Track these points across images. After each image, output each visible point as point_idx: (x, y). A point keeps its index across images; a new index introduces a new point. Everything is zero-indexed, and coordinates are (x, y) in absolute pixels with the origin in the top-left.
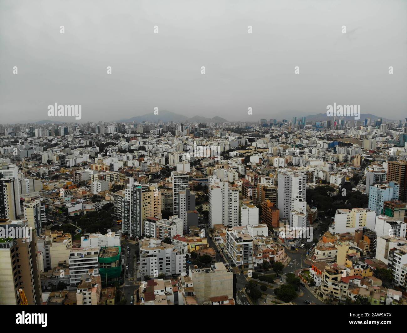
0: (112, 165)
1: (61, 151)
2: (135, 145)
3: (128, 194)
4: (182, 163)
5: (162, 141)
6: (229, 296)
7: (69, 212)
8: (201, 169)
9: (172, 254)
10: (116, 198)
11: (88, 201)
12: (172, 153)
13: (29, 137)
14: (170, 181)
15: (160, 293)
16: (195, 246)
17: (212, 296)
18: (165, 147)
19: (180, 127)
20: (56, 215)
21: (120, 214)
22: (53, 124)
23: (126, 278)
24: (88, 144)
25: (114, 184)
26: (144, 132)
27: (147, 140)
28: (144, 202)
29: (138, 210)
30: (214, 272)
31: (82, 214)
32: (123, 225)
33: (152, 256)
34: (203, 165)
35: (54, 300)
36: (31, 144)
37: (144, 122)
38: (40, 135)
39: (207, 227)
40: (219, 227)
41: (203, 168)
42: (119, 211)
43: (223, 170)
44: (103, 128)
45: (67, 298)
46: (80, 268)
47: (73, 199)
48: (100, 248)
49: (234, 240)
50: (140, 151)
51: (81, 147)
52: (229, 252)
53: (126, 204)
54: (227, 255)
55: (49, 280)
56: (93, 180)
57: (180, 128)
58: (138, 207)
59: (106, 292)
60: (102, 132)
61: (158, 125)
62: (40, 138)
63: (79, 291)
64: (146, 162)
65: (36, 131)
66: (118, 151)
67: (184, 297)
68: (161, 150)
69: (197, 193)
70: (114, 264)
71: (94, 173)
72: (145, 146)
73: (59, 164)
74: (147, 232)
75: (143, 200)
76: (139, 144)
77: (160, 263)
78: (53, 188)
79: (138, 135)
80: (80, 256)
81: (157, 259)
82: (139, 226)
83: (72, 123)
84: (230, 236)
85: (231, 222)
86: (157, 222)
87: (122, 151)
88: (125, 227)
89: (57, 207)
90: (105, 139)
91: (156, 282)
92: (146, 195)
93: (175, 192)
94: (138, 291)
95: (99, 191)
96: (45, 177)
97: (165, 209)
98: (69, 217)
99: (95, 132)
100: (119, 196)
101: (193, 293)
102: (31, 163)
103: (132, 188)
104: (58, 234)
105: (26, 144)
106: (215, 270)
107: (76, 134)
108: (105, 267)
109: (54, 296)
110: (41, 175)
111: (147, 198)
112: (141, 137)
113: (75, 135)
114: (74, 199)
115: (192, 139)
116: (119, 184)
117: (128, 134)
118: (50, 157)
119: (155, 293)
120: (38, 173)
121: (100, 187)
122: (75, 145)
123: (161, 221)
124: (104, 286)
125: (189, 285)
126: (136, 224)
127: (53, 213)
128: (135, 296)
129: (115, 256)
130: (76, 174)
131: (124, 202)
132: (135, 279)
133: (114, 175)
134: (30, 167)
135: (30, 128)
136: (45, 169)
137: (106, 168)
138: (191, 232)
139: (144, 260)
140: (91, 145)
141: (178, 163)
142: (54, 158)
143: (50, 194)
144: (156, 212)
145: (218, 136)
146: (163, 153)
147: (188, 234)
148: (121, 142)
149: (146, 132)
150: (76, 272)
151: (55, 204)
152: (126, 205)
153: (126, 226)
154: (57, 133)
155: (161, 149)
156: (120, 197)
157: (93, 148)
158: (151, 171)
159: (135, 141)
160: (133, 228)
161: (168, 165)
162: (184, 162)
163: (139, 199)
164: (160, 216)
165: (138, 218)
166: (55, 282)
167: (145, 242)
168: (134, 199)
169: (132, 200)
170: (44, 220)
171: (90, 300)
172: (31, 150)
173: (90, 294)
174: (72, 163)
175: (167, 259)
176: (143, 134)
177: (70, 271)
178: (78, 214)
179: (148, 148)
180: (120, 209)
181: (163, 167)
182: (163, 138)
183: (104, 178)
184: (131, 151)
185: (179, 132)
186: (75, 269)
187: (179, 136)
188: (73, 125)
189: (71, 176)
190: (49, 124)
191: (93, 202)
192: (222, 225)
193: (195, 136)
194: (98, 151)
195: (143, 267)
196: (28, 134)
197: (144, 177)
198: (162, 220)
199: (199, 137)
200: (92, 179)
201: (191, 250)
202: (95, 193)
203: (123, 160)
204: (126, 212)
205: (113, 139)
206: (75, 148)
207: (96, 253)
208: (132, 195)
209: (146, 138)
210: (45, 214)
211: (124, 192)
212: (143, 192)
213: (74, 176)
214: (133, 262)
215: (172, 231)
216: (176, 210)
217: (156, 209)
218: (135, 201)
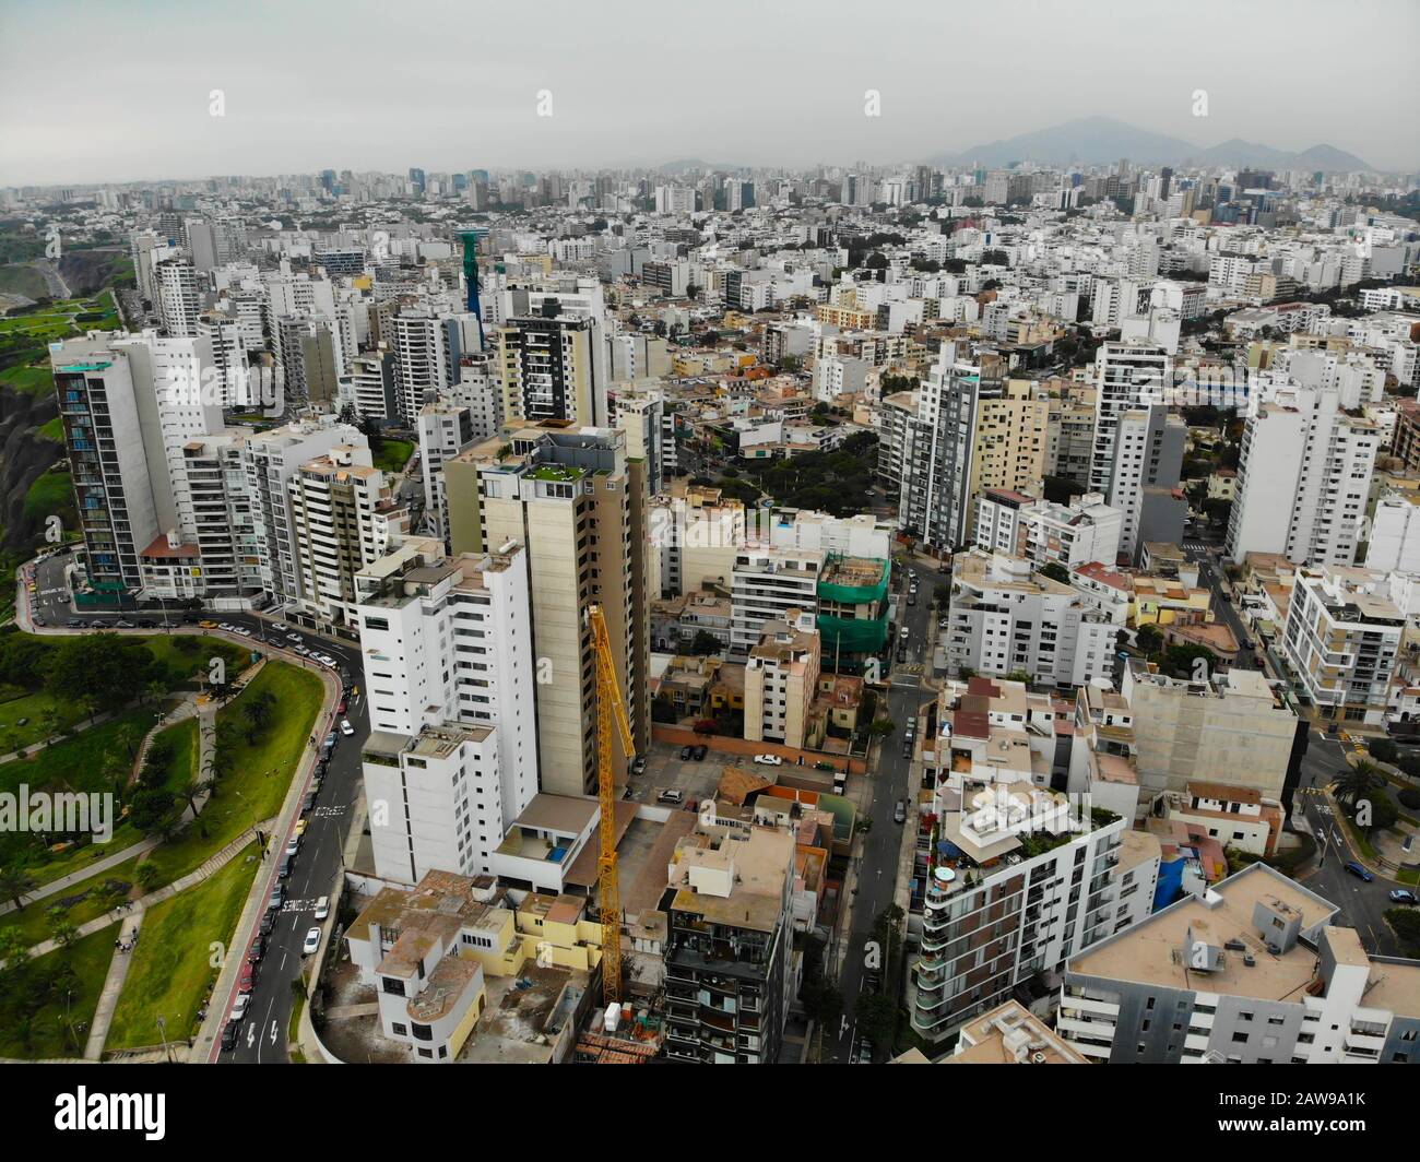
0: (884, 310)
1: (728, 259)
2: (970, 244)
3: (929, 400)
4: (1146, 316)
5: (1076, 232)
6: (1264, 793)
7: (741, 445)
8: (1225, 346)
9: (1068, 617)
10: (890, 415)
11: (799, 418)
12: (1110, 280)
13: (637, 213)
14: (1089, 379)
15: (1008, 723)
16: (1159, 608)
17: (1200, 776)
18: (1085, 257)
19: (1159, 180)
20: (704, 451)
21: (897, 470)
22: (709, 173)
23: (899, 661)
24: (814, 238)
25: (886, 373)
26: (1010, 202)
27: (1019, 228)
28: (984, 433)
29: (961, 458)
30: (1222, 697)
31: (778, 455)
32: (903, 503)
33: (992, 608)
34: (1236, 332)
35: (681, 678)
36: (641, 232)
37: (1013, 165)
38: (671, 207)
39: (1218, 557)
40: (1268, 563)
41: (1233, 346)
42: (894, 460)
43: (1321, 354)
44: (867, 184)
45: (719, 679)
46: (761, 604)
47: (755, 408)
48: (825, 556)
49: (1322, 610)
50: (986, 267)
51: (790, 247)
52: (1294, 654)
53: (919, 434)
54: (1284, 662)
55: (671, 624)
56: (821, 356)
57: (1155, 185)
58: (961, 448)
59: (832, 684)
60: (863, 200)
61: (1069, 175)
62: (669, 216)
63: (752, 663)
64: (1005, 307)
65: (658, 193)
66: (911, 265)
67: (1092, 754)
68: (1066, 266)
69: (1194, 435)
70: (866, 608)
71: (825, 332)
72: (1007, 249)
73: (719, 301)
74: (982, 536)
75: (981, 428)
76: (988, 241)
77: (1018, 636)
78: (699, 371)
79: (985, 211)
80: (766, 569)
81: (1009, 623)
82: (955, 513)
83: (767, 170)
84: (1311, 594)
85: (1323, 551)
86: (1022, 505)
87: (923, 264)
88: (910, 510)
89: (707, 428)
90: (871, 224)
91: (998, 688)
92: (994, 411)
93: (1103, 414)
94: (933, 708)
95: (836, 392)
96: (678, 338)
97: (1059, 474)
98: (742, 462)
99: (838, 200)
100: (898, 409)
101: (1126, 747)
102: (641, 293)
103: (947, 379)
104: (705, 495)
105: (630, 232)
106: (1226, 690)
107: (779, 208)
108: (835, 613)
109: (683, 669)
110: (668, 329)
111: (996, 422)
112: (996, 217)
113: (774, 210)
114: (757, 408)
115: (1200, 231)
116: (902, 373)
117: (951, 205)
118: (695, 276)
119: (992, 720)
120: (661, 322)
121: (841, 379)
122: (773, 242)
123: (1037, 507)
124: (826, 668)
125: (1118, 721)
126: (949, 506)
127: (696, 445)
128: (923, 721)
129: (869, 586)
130: (770, 331)
131: (913, 426)
132: (928, 671)
133: (888, 342)
134: (637, 303)
135: (642, 185)
136: (679, 311)
137: (866, 320)
138: (1148, 560)
139: (964, 618)
140: (824, 241)
141: (1128, 317)
142: (707, 281)
143: (692, 389)
144: (1021, 472)
145: (1317, 222)
146: (1072, 278)
147: (1137, 565)
148: (922, 235)
149: (1020, 196)
150: (750, 614)
151: (704, 417)
152: (919, 439)
153: (914, 506)
154: (720, 202)
155: (1069, 262)
156: (902, 414)
157: (829, 250)
158: (1021, 340)
159: (972, 230)
160: (935, 517)
161: (1087, 323)
162: (1156, 313)
163: (966, 420)
164: (1035, 488)
165: (957, 486)
166: (689, 631)
167: (972, 562)
168: (948, 419)
169: (943, 423)
170: (670, 460)
171: (782, 696)
172: (644, 250)
173: (783, 677)
174: (759, 301)
175: (1046, 630)
176: (1007, 207)
177: (734, 607)
178: (768, 454)
179: (1019, 259)
180: (898, 454)
181: (1067, 327)
182: (1079, 223)
183: (856, 350)
184: (956, 266)
185: (1151, 200)
186: (748, 603)
187: (1147, 218)
188: (769, 176)
189: (755, 339)
190: (697, 170)
191: (815, 424)
192: (1282, 556)
193: (1216, 220)
194: (845, 263)
195: (958, 639)
196: (635, 202)
197: (993, 358)
198: (1042, 504)
199: (1234, 222)
200: (817, 353)
201: (1140, 620)
202: (824, 397)
203: (924, 296)
204: (917, 462)
205: (895, 224)
206: (773, 250)
207: (811, 567)
208: (943, 404)
209: (1013, 221)
210: (673, 441)
211: (915, 396)
212: (982, 397)
213: (764, 338)
214: (927, 618)
215: (1073, 546)
216: (1098, 481)
217: (1023, 463)
218: (951, 425)
